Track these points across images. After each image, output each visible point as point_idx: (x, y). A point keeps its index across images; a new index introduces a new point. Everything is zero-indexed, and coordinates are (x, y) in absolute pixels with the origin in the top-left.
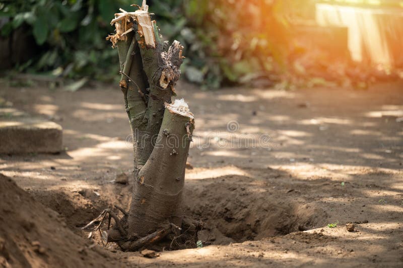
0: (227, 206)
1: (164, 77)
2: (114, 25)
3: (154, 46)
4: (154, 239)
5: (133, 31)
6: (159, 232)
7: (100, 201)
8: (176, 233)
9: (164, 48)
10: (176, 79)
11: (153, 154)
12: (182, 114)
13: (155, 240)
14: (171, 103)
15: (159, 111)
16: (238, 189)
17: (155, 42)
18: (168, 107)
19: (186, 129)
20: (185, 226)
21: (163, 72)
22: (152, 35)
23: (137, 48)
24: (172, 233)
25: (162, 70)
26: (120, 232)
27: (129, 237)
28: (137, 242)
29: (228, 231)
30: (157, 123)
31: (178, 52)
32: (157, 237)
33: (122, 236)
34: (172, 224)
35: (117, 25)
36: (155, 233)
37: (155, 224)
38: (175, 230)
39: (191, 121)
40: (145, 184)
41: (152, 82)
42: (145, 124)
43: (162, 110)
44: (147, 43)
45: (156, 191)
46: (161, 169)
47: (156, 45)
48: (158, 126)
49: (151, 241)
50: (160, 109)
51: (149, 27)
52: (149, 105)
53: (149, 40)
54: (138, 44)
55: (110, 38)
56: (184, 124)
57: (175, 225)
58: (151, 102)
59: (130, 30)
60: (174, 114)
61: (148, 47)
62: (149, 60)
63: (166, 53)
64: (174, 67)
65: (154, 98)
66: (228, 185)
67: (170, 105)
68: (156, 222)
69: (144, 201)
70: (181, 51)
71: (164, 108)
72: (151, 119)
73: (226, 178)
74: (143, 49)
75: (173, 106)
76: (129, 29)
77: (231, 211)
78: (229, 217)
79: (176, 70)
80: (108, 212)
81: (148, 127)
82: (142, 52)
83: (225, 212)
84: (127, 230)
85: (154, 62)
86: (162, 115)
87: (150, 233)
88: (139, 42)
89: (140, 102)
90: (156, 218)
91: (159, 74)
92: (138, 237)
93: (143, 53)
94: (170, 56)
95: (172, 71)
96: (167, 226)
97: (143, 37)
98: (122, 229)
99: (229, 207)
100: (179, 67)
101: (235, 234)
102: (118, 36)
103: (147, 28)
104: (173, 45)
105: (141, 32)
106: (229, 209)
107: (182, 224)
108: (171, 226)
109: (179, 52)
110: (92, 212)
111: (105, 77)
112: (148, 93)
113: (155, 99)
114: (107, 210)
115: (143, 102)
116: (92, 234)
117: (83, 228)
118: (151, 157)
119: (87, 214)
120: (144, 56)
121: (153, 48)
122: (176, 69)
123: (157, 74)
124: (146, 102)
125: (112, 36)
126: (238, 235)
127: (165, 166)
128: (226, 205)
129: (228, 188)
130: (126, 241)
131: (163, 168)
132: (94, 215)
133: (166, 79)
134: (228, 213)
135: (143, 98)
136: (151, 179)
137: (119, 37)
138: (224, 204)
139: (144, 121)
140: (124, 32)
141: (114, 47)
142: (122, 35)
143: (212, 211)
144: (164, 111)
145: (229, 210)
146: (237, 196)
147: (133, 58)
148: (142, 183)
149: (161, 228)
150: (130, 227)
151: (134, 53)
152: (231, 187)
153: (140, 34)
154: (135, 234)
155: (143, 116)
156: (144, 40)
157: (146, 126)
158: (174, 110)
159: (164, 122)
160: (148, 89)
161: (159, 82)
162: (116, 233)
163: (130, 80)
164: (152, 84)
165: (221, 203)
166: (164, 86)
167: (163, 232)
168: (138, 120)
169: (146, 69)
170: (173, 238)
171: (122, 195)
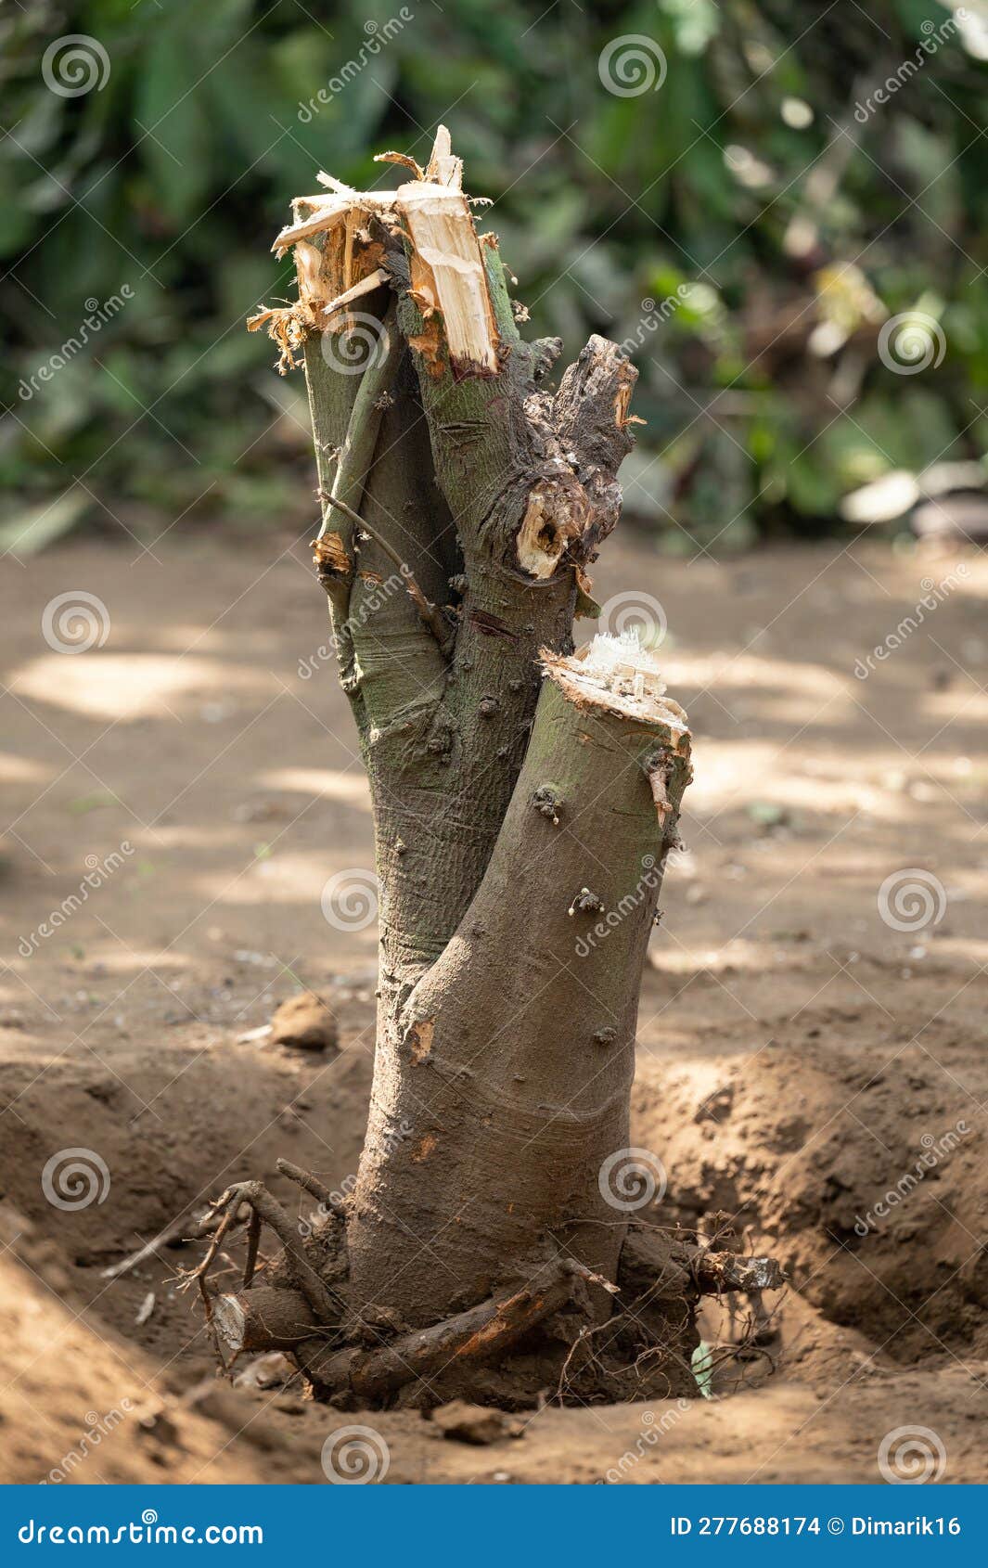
0: (835, 1169)
1: (540, 523)
2: (289, 257)
3: (492, 364)
4: (482, 1337)
5: (384, 286)
6: (505, 1303)
7: (194, 1134)
8: (589, 1305)
9: (537, 375)
10: (598, 533)
11: (481, 908)
12: (631, 708)
13: (483, 1345)
14: (569, 650)
15: (515, 693)
16: (894, 1084)
17: (498, 345)
18: (558, 671)
19: (646, 784)
20: (633, 1275)
21: (537, 498)
22: (479, 308)
23: (403, 373)
24: (569, 1307)
25: (531, 487)
26: (308, 1298)
27: (354, 1324)
28: (393, 1352)
29: (841, 1296)
30: (503, 750)
31: (609, 393)
32: (493, 1330)
33: (317, 1320)
34: (573, 1263)
35: (305, 258)
36: (484, 1308)
37: (487, 1261)
38: (583, 1296)
39: (674, 742)
40: (438, 1059)
41: (479, 546)
42: (441, 756)
43: (530, 690)
44: (457, 347)
45: (493, 1097)
46: (520, 984)
47: (500, 361)
48: (509, 768)
49: (462, 1350)
50: (515, 683)
51: (471, 270)
52: (458, 660)
53: (468, 335)
54: (409, 353)
55: (268, 322)
56: (641, 760)
57: (585, 1270)
58: (472, 647)
59: (371, 282)
60: (590, 706)
61: (461, 370)
62: (466, 434)
63: (549, 401)
64: (591, 469)
65: (489, 625)
66: (843, 1061)
67: (572, 661)
68: (490, 1255)
69: (429, 1144)
70: (624, 387)
71: (539, 679)
72: (469, 732)
73: (828, 1021)
74: (436, 381)
75: (583, 666)
76: (363, 275)
77: (859, 1191)
78: (845, 1222)
79: (600, 486)
80: (248, 1199)
81: (454, 771)
82: (432, 397)
83: (825, 1199)
84: (342, 1288)
85: (491, 443)
86: (529, 712)
87: (459, 1308)
88: (416, 345)
89: (418, 646)
90: (488, 1231)
91: (515, 507)
92: (398, 1327)
93: (435, 402)
94: (570, 414)
95: (579, 491)
96: (542, 1273)
97: (438, 318)
98: (315, 1283)
99: (847, 1172)
100: (615, 470)
101: (876, 1310)
102: (308, 311)
103: (456, 275)
104: (584, 360)
105: (424, 292)
106: (847, 1182)
107: (622, 1262)
108: (568, 1273)
109: (615, 393)
110: (155, 1192)
111: (179, 487)
112: (457, 597)
113: (489, 633)
114: (244, 1186)
115: (432, 647)
116: (157, 1303)
117: (110, 1272)
118: (467, 924)
119: (130, 1199)
120: (437, 412)
121: (486, 375)
122: (599, 482)
123: (503, 508)
124: (448, 645)
125: (276, 312)
126: (890, 1314)
127: (537, 970)
128: (829, 1163)
129: (843, 1074)
130: (336, 1348)
131: (529, 984)
132: (165, 1205)
133: (548, 533)
134: (840, 1202)
135: (428, 623)
136: (465, 1034)
137: (310, 317)
138: (823, 1160)
139: (433, 742)
140: (341, 291)
141: (286, 364)
142: (328, 309)
143: (762, 1194)
144: (537, 690)
145: (850, 1190)
146: (891, 1116)
147: (384, 423)
148: (423, 1053)
149: (513, 1282)
150: (355, 1277)
151: (388, 400)
152: (854, 1070)
153: (420, 303)
154: (386, 1314)
155: (431, 717)
156: (442, 333)
157: (444, 765)
158: (590, 690)
159: (536, 751)
160: (458, 581)
161: (512, 550)
162: (288, 1303)
163: (365, 536)
164: (478, 557)
165: (803, 1152)
166: (541, 564)
167: (525, 1304)
168: (404, 734)
169: (448, 479)
170: (573, 1331)
171: (305, 1108)
